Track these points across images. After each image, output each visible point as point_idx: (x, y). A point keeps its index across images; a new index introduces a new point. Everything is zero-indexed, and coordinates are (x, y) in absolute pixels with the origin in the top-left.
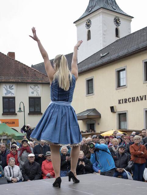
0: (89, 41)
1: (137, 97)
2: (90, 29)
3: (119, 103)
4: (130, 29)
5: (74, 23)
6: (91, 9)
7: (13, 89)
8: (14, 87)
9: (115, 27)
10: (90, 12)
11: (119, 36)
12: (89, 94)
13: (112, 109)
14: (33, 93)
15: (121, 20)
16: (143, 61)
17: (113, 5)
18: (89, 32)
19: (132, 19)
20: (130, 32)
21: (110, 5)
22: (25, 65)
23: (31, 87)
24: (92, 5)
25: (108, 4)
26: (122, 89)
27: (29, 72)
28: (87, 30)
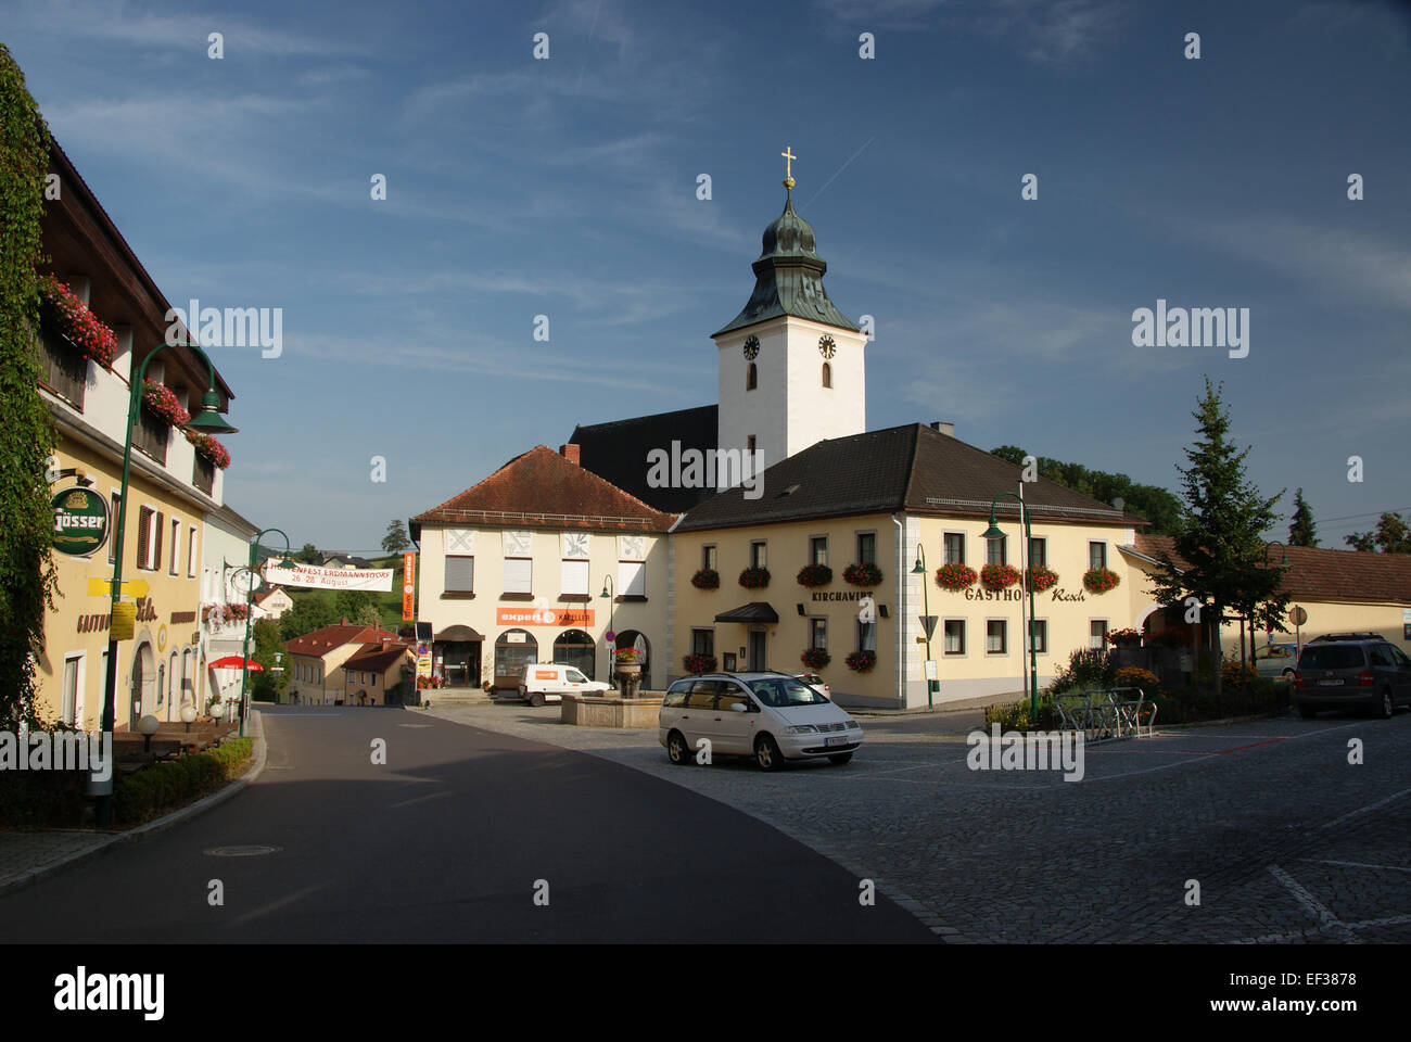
0: (752, 392)
1: (845, 594)
2: (756, 361)
3: (814, 599)
5: (713, 336)
6: (759, 309)
7: (585, 542)
8: (589, 537)
9: (819, 360)
10: (758, 320)
11: (831, 384)
13: (801, 609)
14: (628, 552)
17: (819, 303)
18: (753, 368)
21: (809, 302)
23: (624, 540)
28: (748, 362)
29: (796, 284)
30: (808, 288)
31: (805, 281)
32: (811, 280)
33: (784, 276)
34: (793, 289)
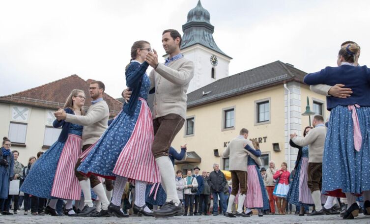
4: (227, 71)
6: (184, 44)
9: (211, 66)
10: (184, 47)
11: (215, 77)
12: (187, 134)
13: (216, 152)
15: (218, 59)
16: (255, 101)
17: (211, 42)
19: (231, 60)
20: (227, 75)
21: (207, 41)
22: (109, 96)
24: (186, 39)
25: (205, 40)
26: (229, 131)
27: (114, 104)
29: (201, 34)
30: (206, 36)
31: (205, 33)
32: (208, 33)
33: (196, 30)
34: (200, 36)
